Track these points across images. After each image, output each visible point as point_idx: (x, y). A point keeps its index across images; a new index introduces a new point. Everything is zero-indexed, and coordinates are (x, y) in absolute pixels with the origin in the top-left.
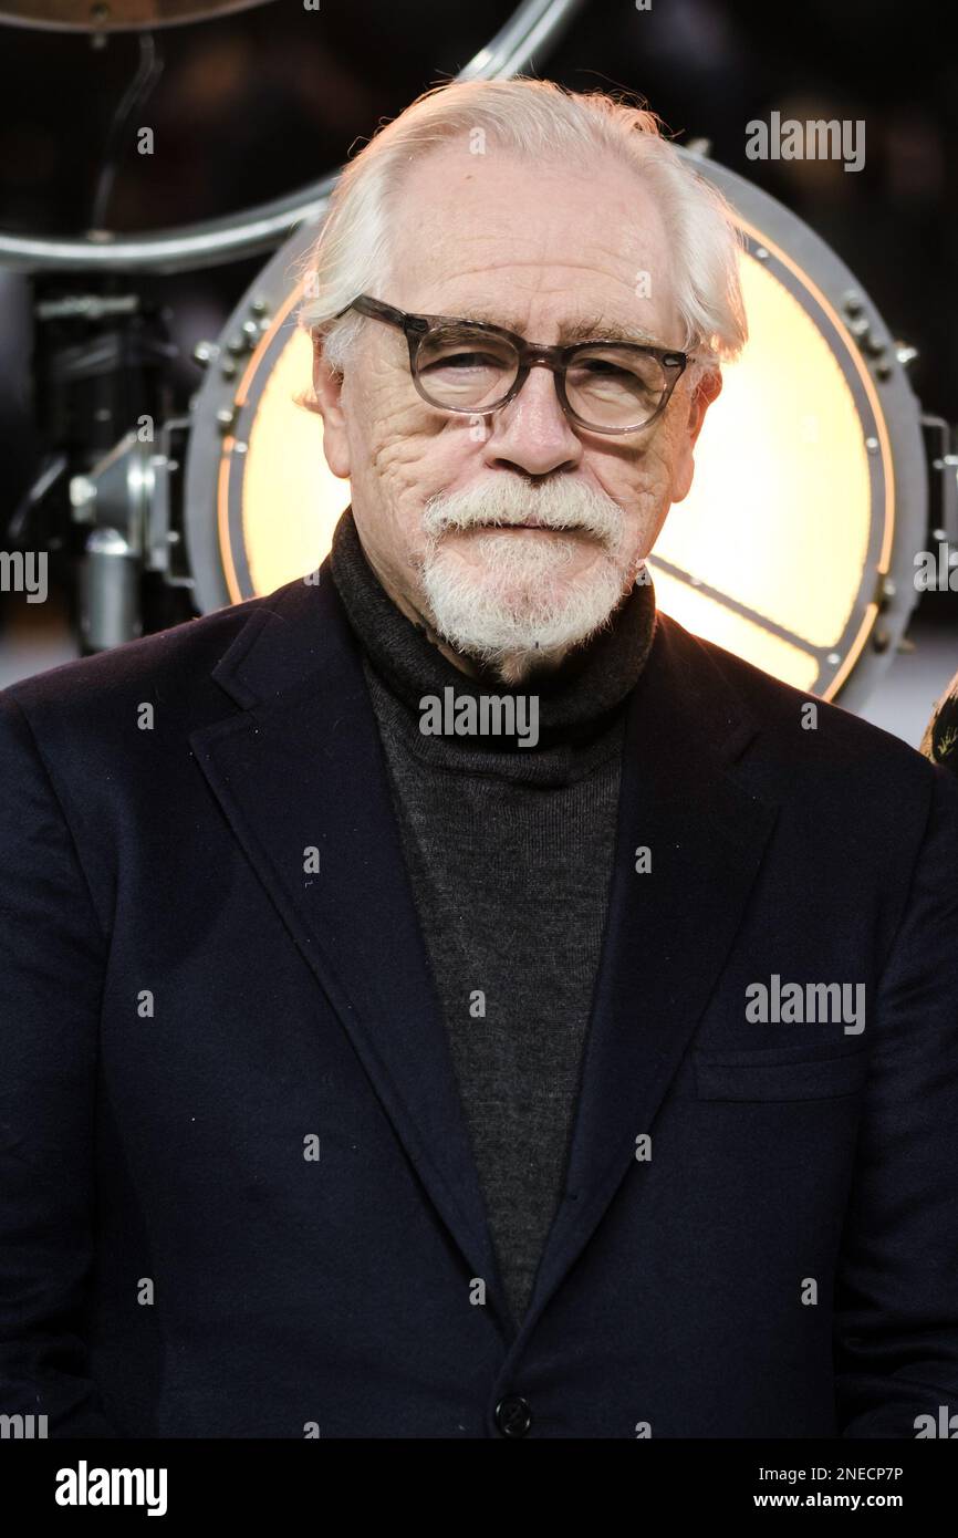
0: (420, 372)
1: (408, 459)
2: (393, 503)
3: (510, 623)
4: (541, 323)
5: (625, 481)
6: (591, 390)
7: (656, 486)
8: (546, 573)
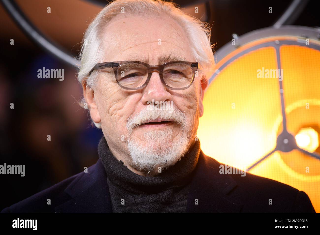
0: (119, 81)
1: (119, 108)
2: (116, 123)
3: (157, 156)
4: (153, 59)
5: (185, 105)
6: (170, 79)
7: (194, 106)
8: (165, 139)
